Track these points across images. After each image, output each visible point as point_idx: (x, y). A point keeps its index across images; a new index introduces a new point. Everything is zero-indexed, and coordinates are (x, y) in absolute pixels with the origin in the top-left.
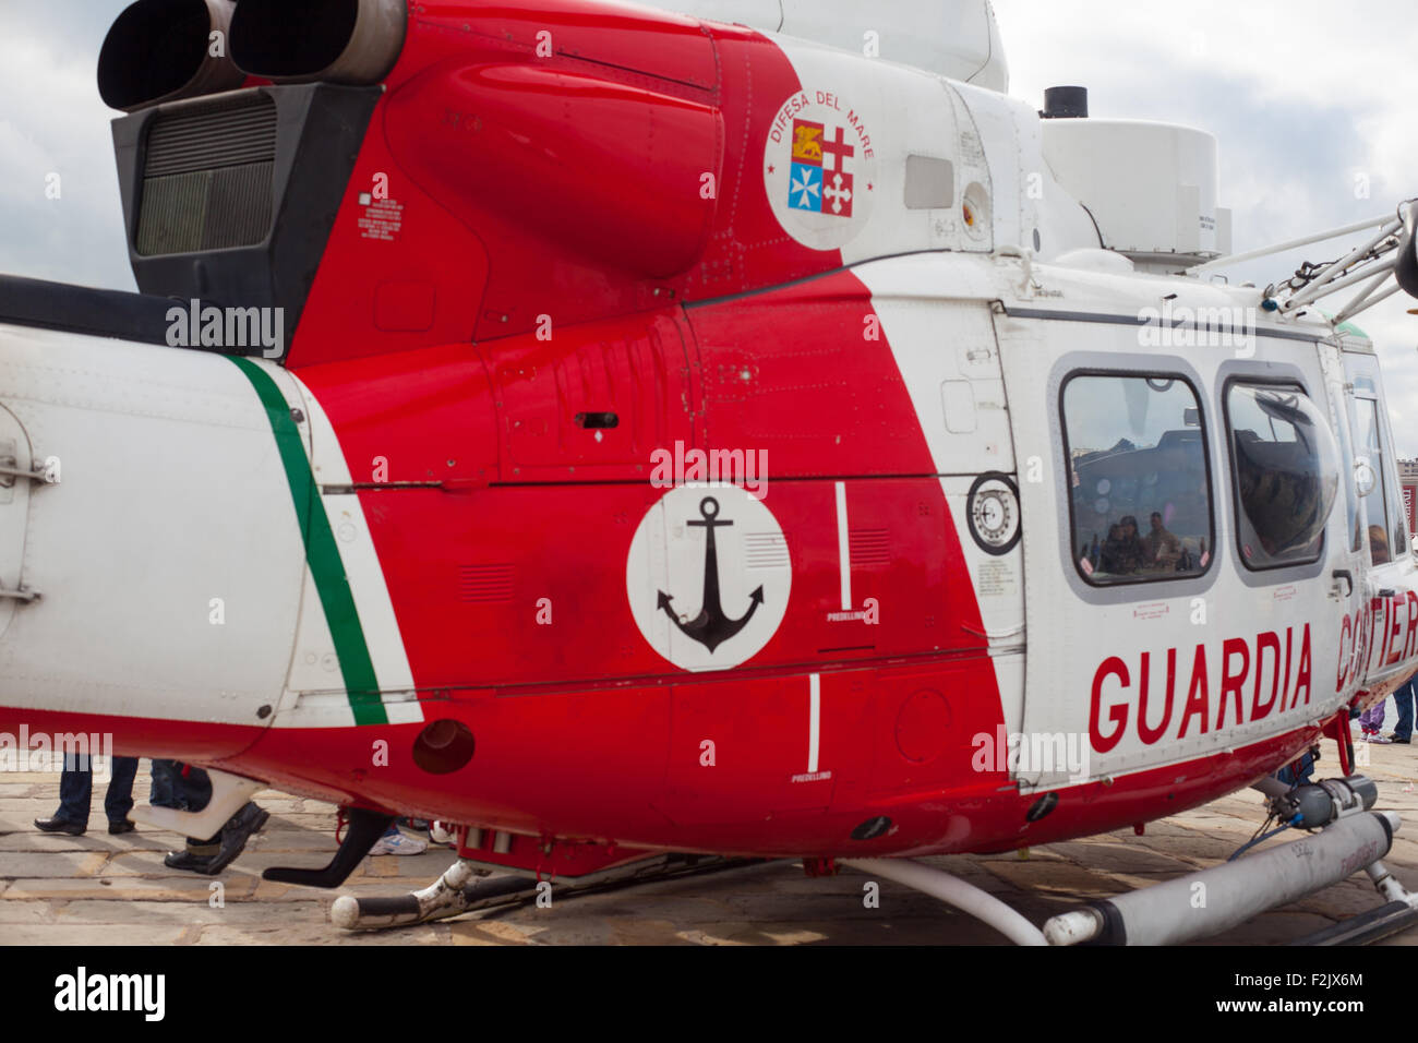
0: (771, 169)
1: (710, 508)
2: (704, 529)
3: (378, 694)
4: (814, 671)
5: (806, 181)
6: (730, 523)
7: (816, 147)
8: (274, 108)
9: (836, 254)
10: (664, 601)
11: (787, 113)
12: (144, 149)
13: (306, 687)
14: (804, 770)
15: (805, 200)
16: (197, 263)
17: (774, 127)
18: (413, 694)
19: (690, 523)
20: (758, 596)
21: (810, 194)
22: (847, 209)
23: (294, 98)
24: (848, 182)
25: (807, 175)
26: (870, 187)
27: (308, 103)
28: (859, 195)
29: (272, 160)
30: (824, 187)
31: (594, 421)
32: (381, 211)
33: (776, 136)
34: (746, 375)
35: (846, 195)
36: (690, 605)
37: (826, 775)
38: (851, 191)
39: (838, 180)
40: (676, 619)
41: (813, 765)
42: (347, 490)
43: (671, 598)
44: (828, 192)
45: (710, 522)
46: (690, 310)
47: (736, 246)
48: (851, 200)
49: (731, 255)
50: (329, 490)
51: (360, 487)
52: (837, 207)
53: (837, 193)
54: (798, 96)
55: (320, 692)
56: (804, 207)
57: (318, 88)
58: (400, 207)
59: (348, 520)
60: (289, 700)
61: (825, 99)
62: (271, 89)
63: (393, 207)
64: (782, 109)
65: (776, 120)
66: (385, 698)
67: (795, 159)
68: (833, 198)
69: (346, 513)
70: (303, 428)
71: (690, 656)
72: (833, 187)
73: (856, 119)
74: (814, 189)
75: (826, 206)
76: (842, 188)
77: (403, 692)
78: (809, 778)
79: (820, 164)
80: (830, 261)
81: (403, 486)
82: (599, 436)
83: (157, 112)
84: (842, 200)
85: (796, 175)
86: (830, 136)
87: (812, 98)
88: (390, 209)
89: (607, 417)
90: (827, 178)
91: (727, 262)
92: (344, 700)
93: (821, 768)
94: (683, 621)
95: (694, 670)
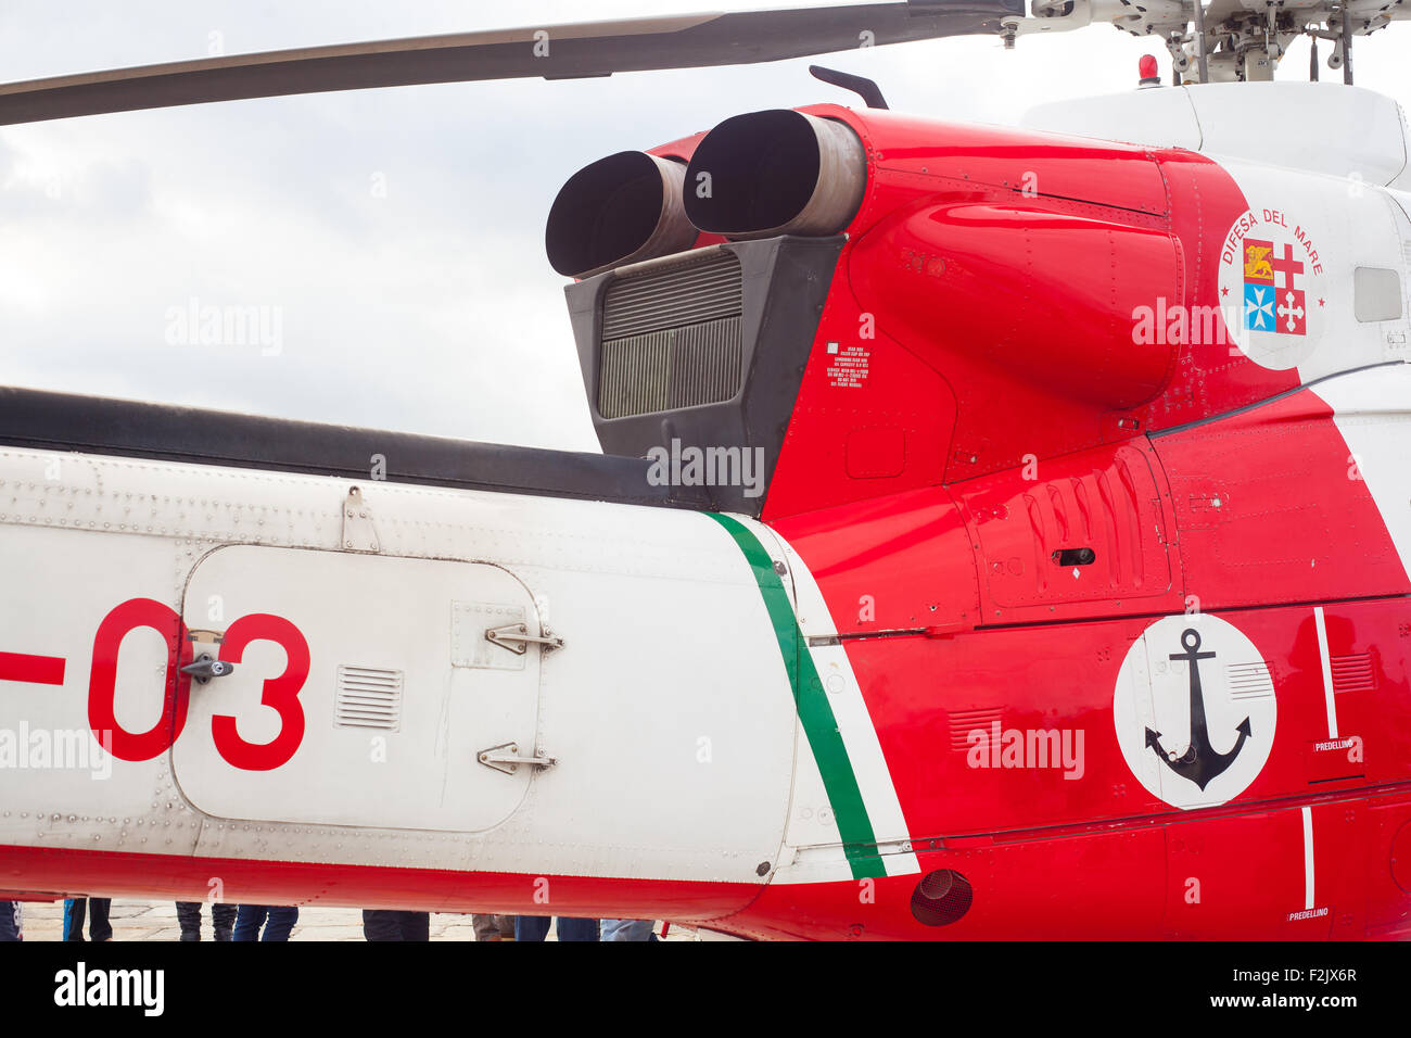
0: (1225, 291)
1: (1191, 641)
2: (1187, 662)
3: (875, 847)
4: (1306, 804)
5: (1260, 301)
6: (1212, 655)
7: (1267, 266)
8: (738, 263)
9: (1294, 372)
10: (1152, 738)
11: (1237, 234)
12: (600, 313)
13: (804, 843)
14: (1302, 908)
15: (1260, 320)
16: (665, 422)
17: (1225, 249)
18: (908, 846)
19: (1173, 657)
20: (1245, 728)
21: (1264, 314)
22: (1301, 328)
23: (759, 253)
24: (1300, 300)
25: (1260, 295)
26: (1322, 303)
27: (774, 256)
28: (1312, 313)
29: (740, 314)
30: (1277, 306)
31: (1069, 558)
32: (849, 360)
33: (1228, 257)
34: (1217, 503)
35: (1299, 312)
36: (1178, 742)
37: (1323, 912)
38: (1304, 309)
39: (1290, 298)
40: (1165, 756)
41: (1310, 902)
42: (833, 641)
43: (1159, 735)
44: (1282, 311)
45: (1193, 655)
46: (1156, 440)
47: (1196, 372)
48: (1304, 317)
49: (1192, 380)
50: (815, 641)
51: (845, 637)
52: (1291, 325)
53: (1291, 311)
54: (1245, 215)
55: (818, 846)
56: (1260, 328)
57: (783, 241)
58: (867, 354)
59: (835, 670)
60: (787, 855)
61: (1272, 217)
62: (732, 246)
63: (861, 354)
64: (1232, 231)
65: (1227, 242)
66: (881, 850)
67: (1247, 280)
68: (1287, 316)
69: (833, 664)
70: (786, 580)
71: (1181, 794)
72: (1286, 306)
73: (1303, 233)
74: (1268, 308)
75: (1280, 325)
76: (1295, 307)
77: (898, 843)
78: (1306, 915)
79: (1271, 282)
80: (1288, 381)
81: (887, 633)
82: (1076, 573)
83: (613, 275)
84: (1295, 317)
85: (1249, 296)
86: (1279, 254)
87: (1259, 217)
88: (857, 357)
89: (1082, 553)
90: (1279, 297)
91: (1188, 389)
92: (841, 853)
93: (1318, 905)
94: (1172, 758)
95: (1185, 809)
